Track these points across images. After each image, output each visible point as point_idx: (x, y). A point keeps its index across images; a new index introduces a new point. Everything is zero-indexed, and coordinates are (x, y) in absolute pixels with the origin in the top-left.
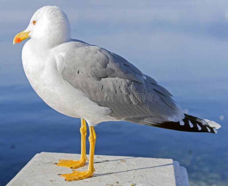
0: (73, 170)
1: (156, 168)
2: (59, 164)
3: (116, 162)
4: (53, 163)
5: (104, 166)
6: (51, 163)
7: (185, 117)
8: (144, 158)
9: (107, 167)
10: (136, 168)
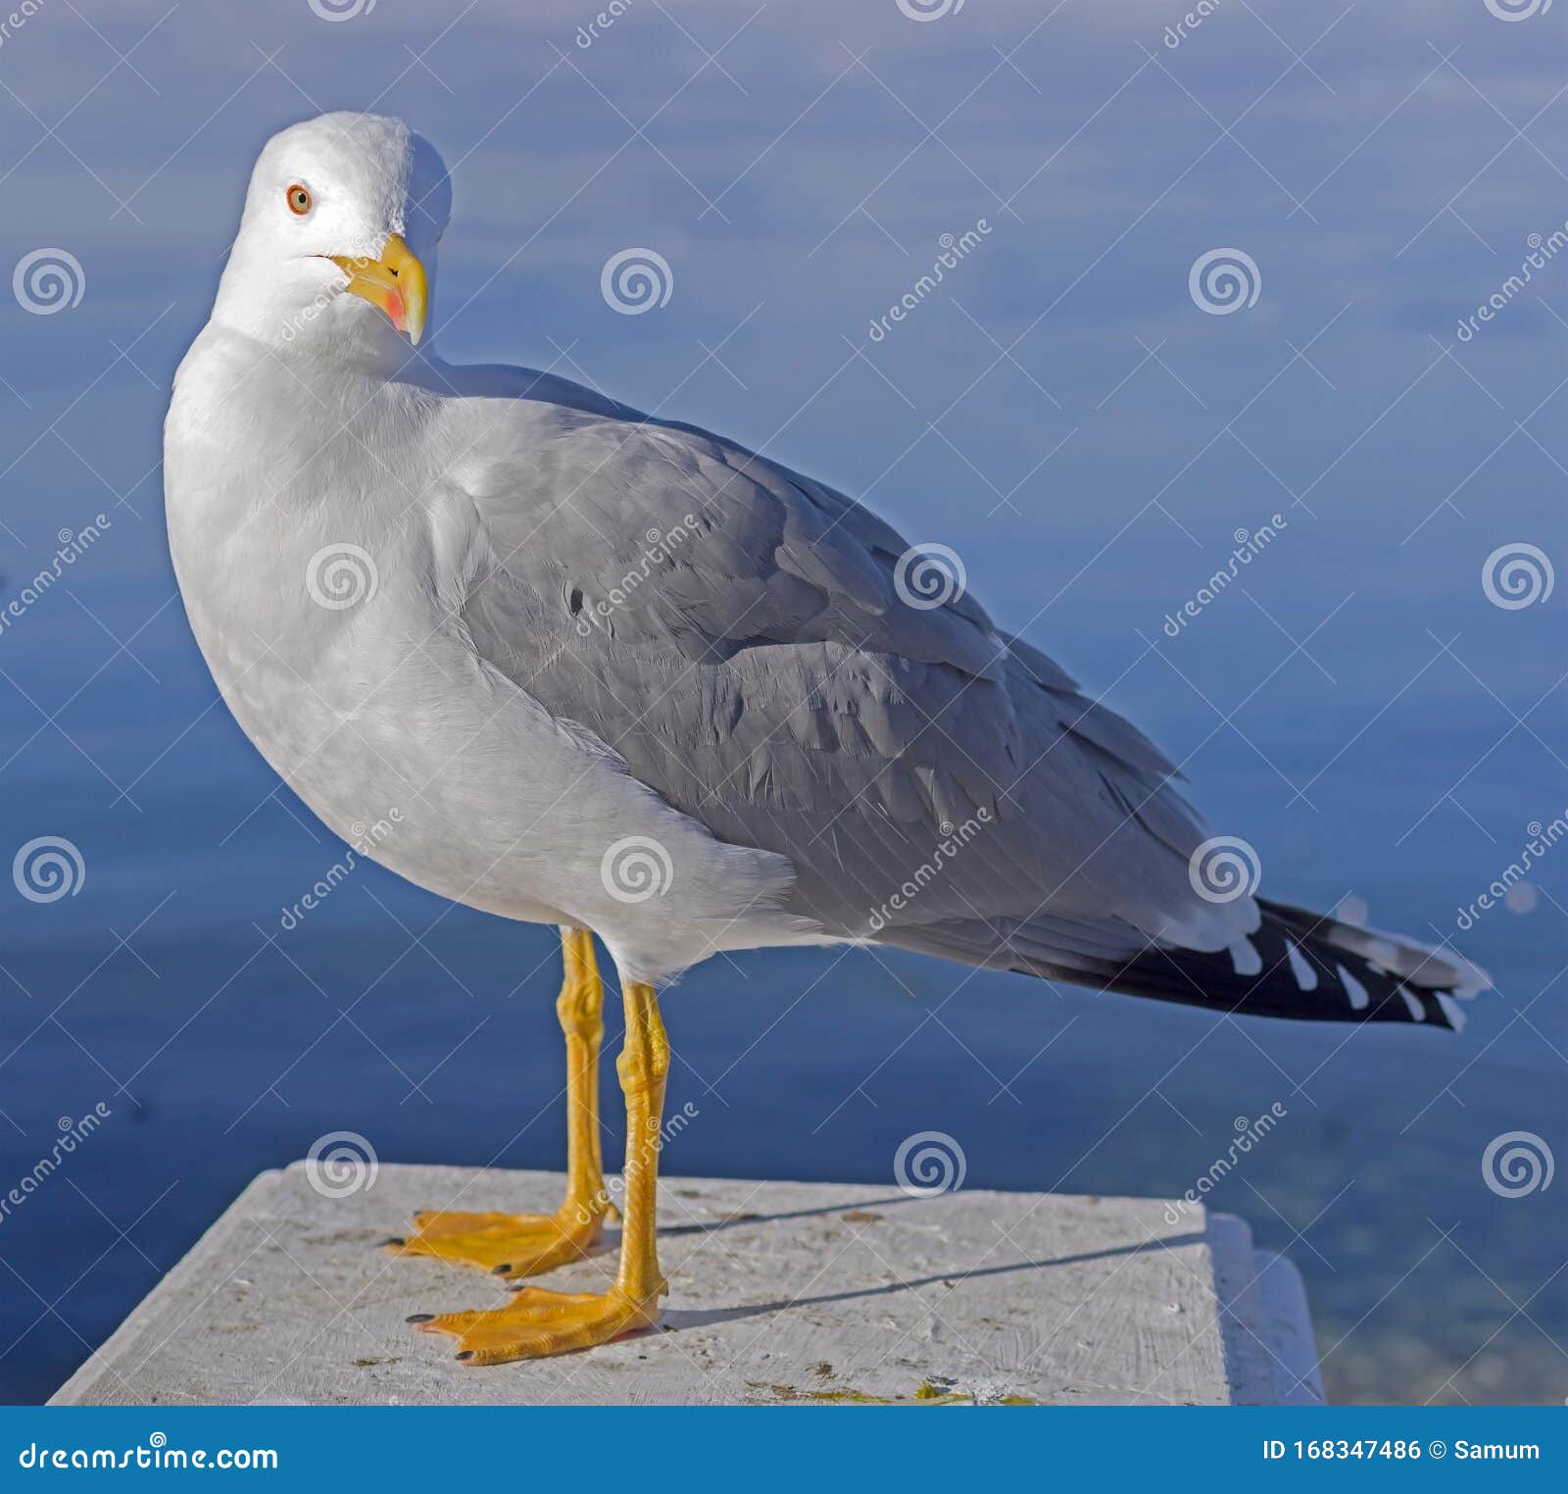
0: (518, 1282)
1: (1090, 1264)
2: (418, 1242)
3: (809, 1229)
4: (373, 1241)
5: (732, 1256)
6: (364, 1236)
7: (1264, 919)
8: (1007, 1198)
9: (753, 1264)
10: (952, 1269)
